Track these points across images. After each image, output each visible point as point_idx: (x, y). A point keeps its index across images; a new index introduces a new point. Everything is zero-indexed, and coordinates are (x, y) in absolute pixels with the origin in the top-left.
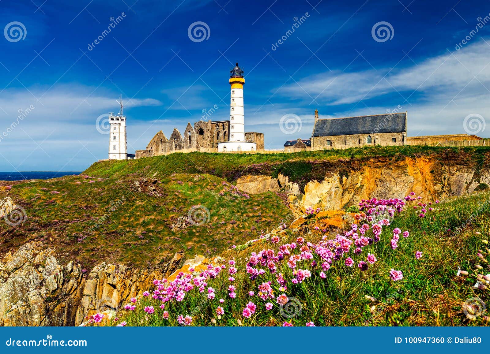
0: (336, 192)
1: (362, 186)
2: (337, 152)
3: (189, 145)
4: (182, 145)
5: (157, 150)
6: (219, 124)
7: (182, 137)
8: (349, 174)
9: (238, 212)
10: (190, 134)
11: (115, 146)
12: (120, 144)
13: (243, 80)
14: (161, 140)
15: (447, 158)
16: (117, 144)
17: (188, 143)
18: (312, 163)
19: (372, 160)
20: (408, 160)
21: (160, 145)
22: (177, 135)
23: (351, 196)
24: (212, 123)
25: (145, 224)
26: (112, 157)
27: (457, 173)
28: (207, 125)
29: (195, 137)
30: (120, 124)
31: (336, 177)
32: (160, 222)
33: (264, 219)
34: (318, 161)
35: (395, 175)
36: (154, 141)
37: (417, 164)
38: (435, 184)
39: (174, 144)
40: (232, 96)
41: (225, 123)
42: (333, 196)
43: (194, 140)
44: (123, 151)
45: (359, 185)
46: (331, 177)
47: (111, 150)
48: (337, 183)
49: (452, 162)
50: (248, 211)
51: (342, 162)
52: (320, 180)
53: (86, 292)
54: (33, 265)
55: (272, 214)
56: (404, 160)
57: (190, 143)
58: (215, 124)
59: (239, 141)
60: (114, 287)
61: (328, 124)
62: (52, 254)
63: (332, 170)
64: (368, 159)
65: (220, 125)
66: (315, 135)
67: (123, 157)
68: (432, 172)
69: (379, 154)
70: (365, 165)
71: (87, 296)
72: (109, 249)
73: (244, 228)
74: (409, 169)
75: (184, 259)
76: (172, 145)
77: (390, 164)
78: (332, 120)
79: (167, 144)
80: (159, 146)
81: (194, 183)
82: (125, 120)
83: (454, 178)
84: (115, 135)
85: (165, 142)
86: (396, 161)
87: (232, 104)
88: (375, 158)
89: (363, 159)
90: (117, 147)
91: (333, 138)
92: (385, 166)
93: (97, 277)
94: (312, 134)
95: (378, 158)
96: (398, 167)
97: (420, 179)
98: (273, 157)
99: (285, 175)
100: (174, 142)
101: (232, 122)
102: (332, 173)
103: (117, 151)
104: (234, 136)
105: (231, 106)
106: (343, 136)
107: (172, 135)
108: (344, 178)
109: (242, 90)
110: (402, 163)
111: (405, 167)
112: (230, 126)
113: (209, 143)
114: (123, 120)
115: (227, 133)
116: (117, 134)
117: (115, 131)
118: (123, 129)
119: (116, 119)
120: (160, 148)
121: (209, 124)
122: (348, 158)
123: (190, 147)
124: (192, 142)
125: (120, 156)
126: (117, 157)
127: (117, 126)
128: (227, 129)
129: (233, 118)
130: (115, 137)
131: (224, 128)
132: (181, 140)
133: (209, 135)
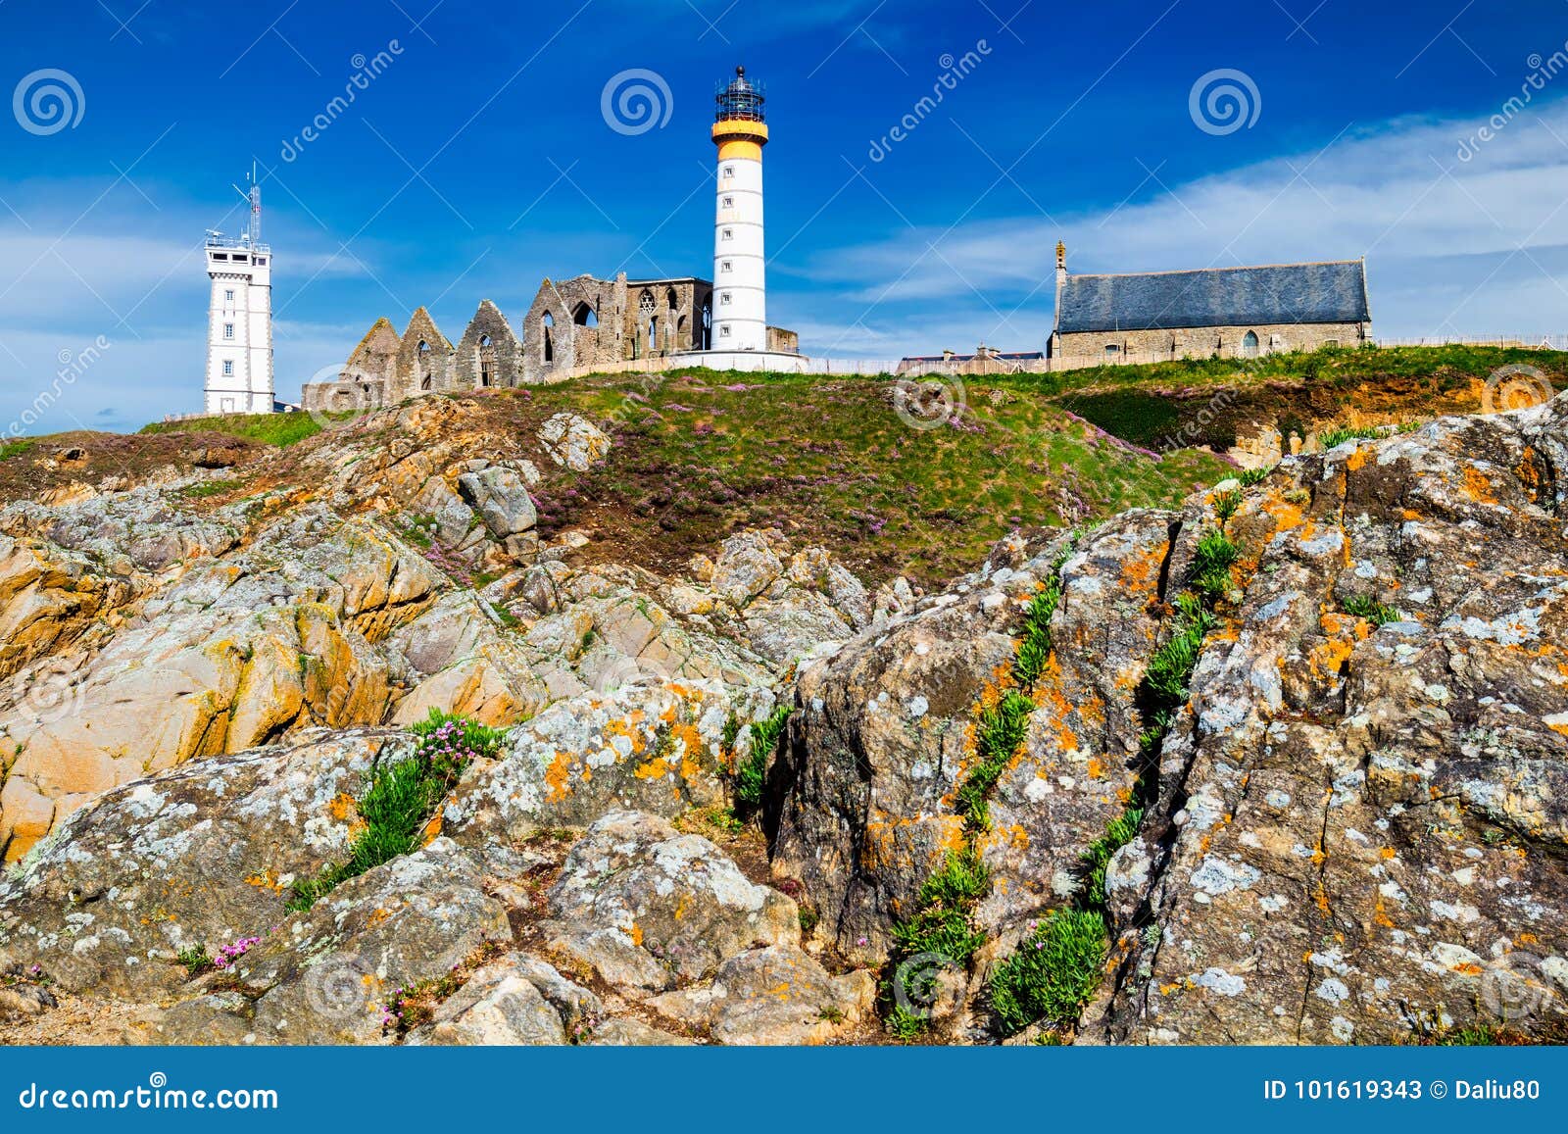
2: (1235, 364)
3: (543, 362)
4: (517, 363)
5: (400, 383)
6: (653, 289)
7: (515, 332)
10: (545, 322)
11: (228, 363)
12: (248, 357)
13: (761, 129)
14: (422, 343)
16: (238, 356)
17: (543, 356)
18: (1171, 397)
19: (1364, 388)
21: (417, 365)
22: (495, 325)
24: (629, 286)
26: (214, 407)
28: (612, 291)
29: (573, 334)
30: (250, 277)
31: (1271, 433)
36: (368, 352)
39: (478, 359)
40: (724, 184)
41: (678, 288)
43: (567, 346)
44: (261, 382)
46: (1256, 435)
47: (215, 378)
51: (1280, 389)
57: (549, 356)
58: (640, 289)
59: (749, 351)
61: (1106, 290)
63: (1252, 417)
64: (1353, 383)
65: (660, 293)
66: (1065, 330)
67: (262, 406)
69: (1380, 370)
70: (1348, 400)
76: (470, 364)
79: (450, 359)
80: (410, 367)
82: (268, 262)
84: (229, 319)
85: (439, 350)
87: (723, 214)
89: (1339, 382)
90: (239, 368)
95: (1383, 382)
100: (477, 352)
101: (721, 280)
102: (1256, 424)
103: (238, 381)
104: (732, 331)
105: (718, 222)
107: (474, 327)
108: (1294, 441)
109: (759, 167)
112: (717, 296)
113: (617, 357)
114: (262, 261)
115: (689, 322)
116: (240, 316)
117: (230, 304)
118: (260, 299)
119: (236, 257)
120: (417, 374)
121: (621, 286)
122: (1295, 381)
123: (550, 368)
124: (557, 353)
125: (250, 403)
126: (240, 406)
127: (239, 286)
128: (686, 308)
129: (728, 265)
130: (230, 327)
131: (673, 306)
132: (512, 343)
133: (619, 330)
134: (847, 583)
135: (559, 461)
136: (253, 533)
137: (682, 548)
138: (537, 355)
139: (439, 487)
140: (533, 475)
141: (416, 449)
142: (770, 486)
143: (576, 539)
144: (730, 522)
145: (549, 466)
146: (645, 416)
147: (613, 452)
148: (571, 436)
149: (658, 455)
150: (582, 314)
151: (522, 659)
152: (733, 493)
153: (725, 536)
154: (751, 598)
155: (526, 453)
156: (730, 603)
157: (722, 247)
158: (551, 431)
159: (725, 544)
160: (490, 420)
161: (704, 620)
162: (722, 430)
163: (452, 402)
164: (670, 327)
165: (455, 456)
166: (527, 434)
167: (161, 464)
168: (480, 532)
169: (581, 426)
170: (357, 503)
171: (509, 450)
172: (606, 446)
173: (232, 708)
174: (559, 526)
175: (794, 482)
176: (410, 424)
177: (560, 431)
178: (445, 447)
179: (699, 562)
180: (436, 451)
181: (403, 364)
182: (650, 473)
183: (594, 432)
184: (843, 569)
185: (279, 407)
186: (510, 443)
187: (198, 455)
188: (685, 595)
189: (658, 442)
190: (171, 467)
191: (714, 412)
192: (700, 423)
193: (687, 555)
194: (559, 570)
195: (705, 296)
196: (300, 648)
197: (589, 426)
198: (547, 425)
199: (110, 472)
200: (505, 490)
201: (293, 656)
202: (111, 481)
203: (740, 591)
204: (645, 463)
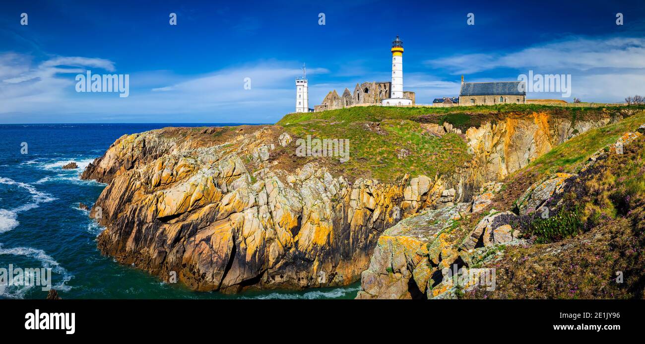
0: (489, 136)
1: (505, 131)
4: (352, 101)
5: (331, 105)
8: (497, 123)
9: (437, 147)
15: (556, 114)
17: (357, 99)
18: (470, 115)
19: (511, 113)
20: (535, 114)
21: (334, 101)
22: (348, 93)
23: (499, 138)
24: (376, 84)
25: (381, 153)
27: (562, 123)
28: (372, 85)
29: (363, 95)
31: (488, 124)
32: (390, 152)
33: (455, 152)
34: (474, 114)
35: (527, 124)
36: (328, 98)
37: (540, 117)
38: (550, 130)
39: (345, 100)
42: (487, 138)
43: (362, 97)
45: (504, 131)
46: (485, 125)
48: (489, 129)
49: (559, 116)
50: (443, 146)
51: (492, 114)
52: (478, 127)
53: (352, 197)
54: (317, 178)
55: (459, 149)
56: (532, 114)
57: (359, 100)
58: (378, 84)
60: (371, 194)
61: (472, 86)
62: (327, 171)
63: (485, 120)
64: (509, 112)
68: (548, 122)
69: (516, 109)
70: (507, 116)
71: (354, 200)
72: (362, 169)
73: (443, 157)
74: (535, 120)
75: (410, 178)
77: (524, 116)
78: (474, 84)
79: (340, 100)
81: (402, 126)
83: (561, 126)
85: (338, 99)
86: (527, 114)
88: (514, 112)
89: (506, 112)
91: (476, 97)
92: (521, 118)
93: (359, 188)
94: (459, 93)
96: (529, 118)
97: (542, 126)
98: (437, 110)
99: (450, 123)
103: (302, 106)
104: (395, 94)
106: (483, 96)
108: (494, 126)
110: (531, 116)
111: (533, 118)
122: (496, 112)
134: (328, 176)
135: (280, 144)
136: (221, 158)
137: (295, 166)
140: (273, 147)
143: (276, 163)
144: (308, 161)
145: (278, 145)
148: (285, 138)
151: (246, 192)
153: (306, 164)
154: (306, 179)
156: (300, 180)
159: (305, 165)
161: (292, 185)
166: (276, 138)
168: (259, 160)
172: (290, 141)
173: (192, 195)
174: (274, 160)
177: (283, 137)
179: (298, 170)
183: (289, 138)
184: (328, 173)
188: (291, 178)
193: (296, 168)
194: (267, 170)
196: (206, 185)
201: (203, 187)
203: (303, 178)
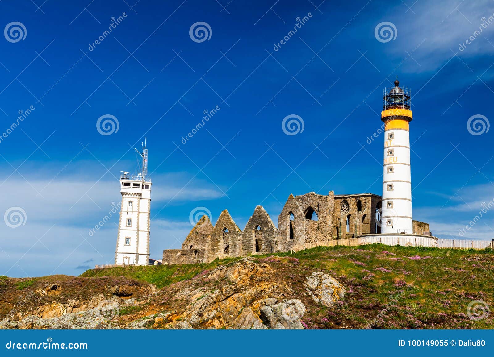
3: (288, 239)
4: (275, 240)
5: (213, 250)
6: (348, 200)
7: (274, 223)
10: (290, 218)
11: (128, 238)
12: (138, 236)
13: (409, 113)
14: (225, 229)
16: (133, 235)
17: (288, 236)
21: (222, 241)
22: (263, 219)
24: (335, 198)
26: (120, 261)
28: (326, 201)
29: (305, 224)
30: (141, 195)
36: (197, 233)
39: (254, 238)
40: (388, 142)
41: (362, 199)
43: (302, 231)
44: (143, 249)
47: (121, 247)
57: (292, 236)
58: (341, 200)
59: (403, 234)
65: (353, 202)
67: (143, 261)
76: (250, 240)
79: (239, 237)
80: (218, 241)
82: (150, 187)
84: (129, 216)
85: (234, 233)
87: (387, 159)
90: (133, 241)
100: (254, 234)
101: (387, 194)
103: (132, 248)
105: (385, 163)
107: (252, 220)
109: (407, 133)
112: (385, 203)
113: (329, 237)
114: (147, 187)
115: (369, 218)
116: (135, 214)
117: (130, 209)
118: (145, 206)
119: (135, 185)
120: (222, 245)
121: (331, 199)
123: (292, 243)
124: (296, 234)
125: (137, 259)
126: (132, 262)
127: (135, 199)
128: (367, 210)
129: (391, 186)
130: (129, 220)
131: (359, 209)
132: (272, 229)
133: (329, 222)
135: (316, 300)
138: (285, 236)
139: (249, 314)
140: (302, 308)
141: (236, 291)
142: (442, 319)
145: (311, 303)
146: (364, 275)
147: (347, 296)
148: (323, 286)
149: (374, 298)
150: (309, 213)
152: (420, 323)
155: (298, 296)
157: (387, 177)
158: (311, 282)
160: (277, 275)
162: (410, 284)
163: (256, 265)
164: (358, 221)
165: (258, 296)
166: (298, 284)
167: (96, 293)
169: (329, 280)
170: (204, 322)
171: (288, 293)
172: (343, 292)
175: (457, 317)
176: (233, 277)
177: (316, 283)
178: (252, 291)
180: (247, 293)
181: (215, 241)
182: (370, 309)
183: (336, 284)
185: (151, 262)
186: (288, 289)
187: (114, 289)
189: (373, 290)
190: (101, 295)
191: (405, 273)
192: (397, 280)
195: (377, 203)
197: (333, 281)
198: (309, 279)
199: (71, 297)
200: (287, 317)
202: (72, 302)
204: (367, 303)
